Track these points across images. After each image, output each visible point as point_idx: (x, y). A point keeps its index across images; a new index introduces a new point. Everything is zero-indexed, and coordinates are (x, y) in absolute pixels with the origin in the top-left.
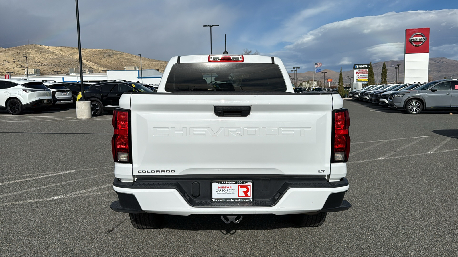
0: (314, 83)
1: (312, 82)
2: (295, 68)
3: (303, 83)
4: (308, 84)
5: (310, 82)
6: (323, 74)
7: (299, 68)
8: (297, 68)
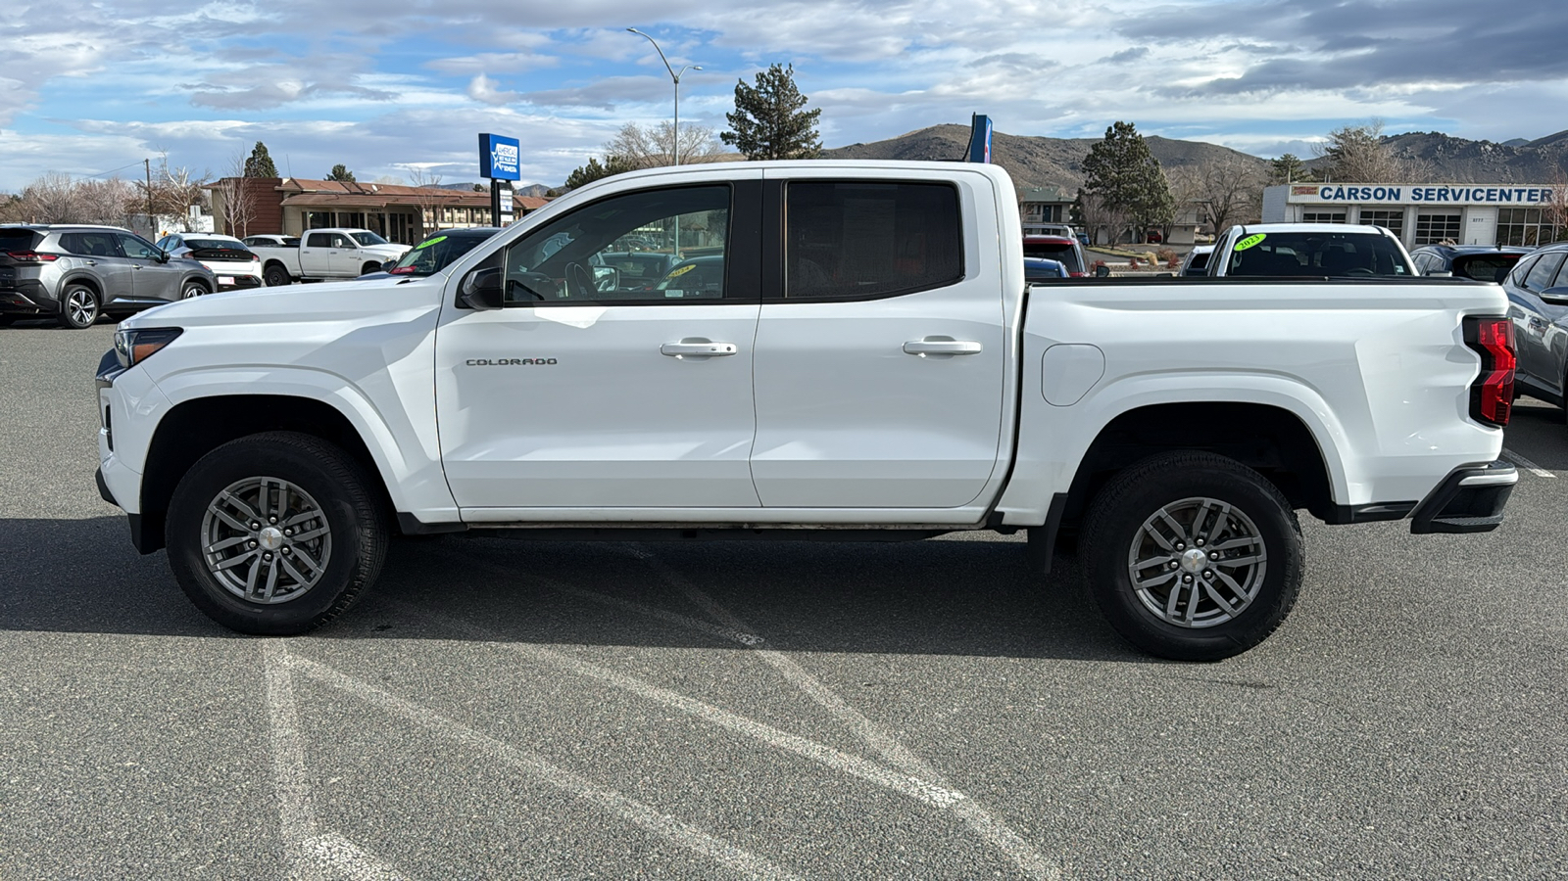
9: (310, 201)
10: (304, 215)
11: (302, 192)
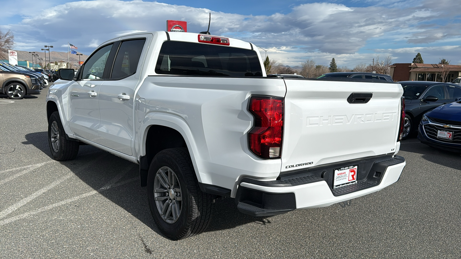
0: (64, 65)
1: (61, 64)
2: (48, 47)
3: (52, 64)
4: (57, 66)
5: (59, 64)
6: (78, 56)
7: (52, 47)
8: (50, 47)
9: (418, 70)
10: (417, 74)
11: (417, 68)
